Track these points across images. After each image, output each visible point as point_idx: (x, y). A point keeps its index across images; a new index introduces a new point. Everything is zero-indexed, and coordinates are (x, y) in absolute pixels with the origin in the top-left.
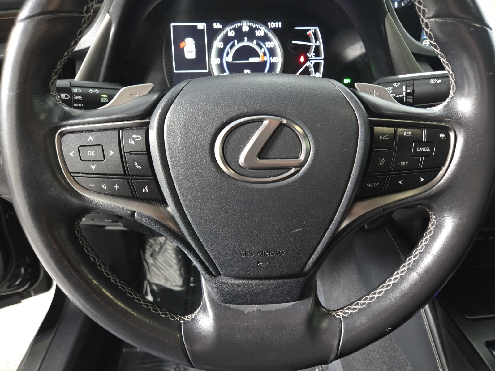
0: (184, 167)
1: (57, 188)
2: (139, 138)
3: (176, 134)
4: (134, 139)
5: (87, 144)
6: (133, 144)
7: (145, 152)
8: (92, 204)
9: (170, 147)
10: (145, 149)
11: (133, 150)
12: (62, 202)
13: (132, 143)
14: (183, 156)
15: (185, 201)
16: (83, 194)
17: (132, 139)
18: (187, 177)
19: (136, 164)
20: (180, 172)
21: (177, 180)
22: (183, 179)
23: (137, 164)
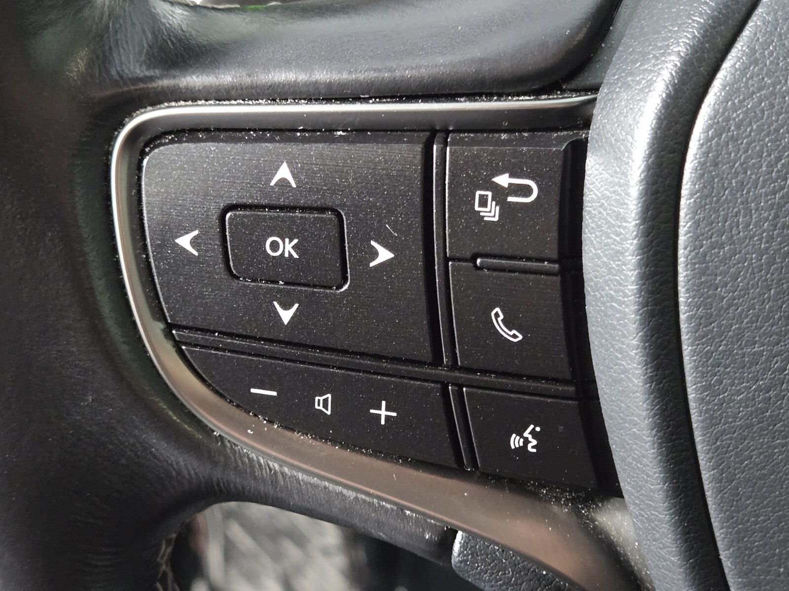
0: (765, 370)
1: (106, 396)
2: (525, 191)
3: (746, 202)
4: (500, 194)
5: (264, 202)
6: (496, 219)
7: (550, 261)
8: (255, 478)
9: (707, 268)
10: (552, 251)
11: (488, 249)
12: (123, 461)
13: (491, 213)
14: (767, 319)
15: (738, 532)
16: (219, 428)
17: (489, 194)
18: (774, 420)
19: (497, 315)
20: (739, 393)
21: (720, 428)
22: (749, 426)
23: (502, 317)
